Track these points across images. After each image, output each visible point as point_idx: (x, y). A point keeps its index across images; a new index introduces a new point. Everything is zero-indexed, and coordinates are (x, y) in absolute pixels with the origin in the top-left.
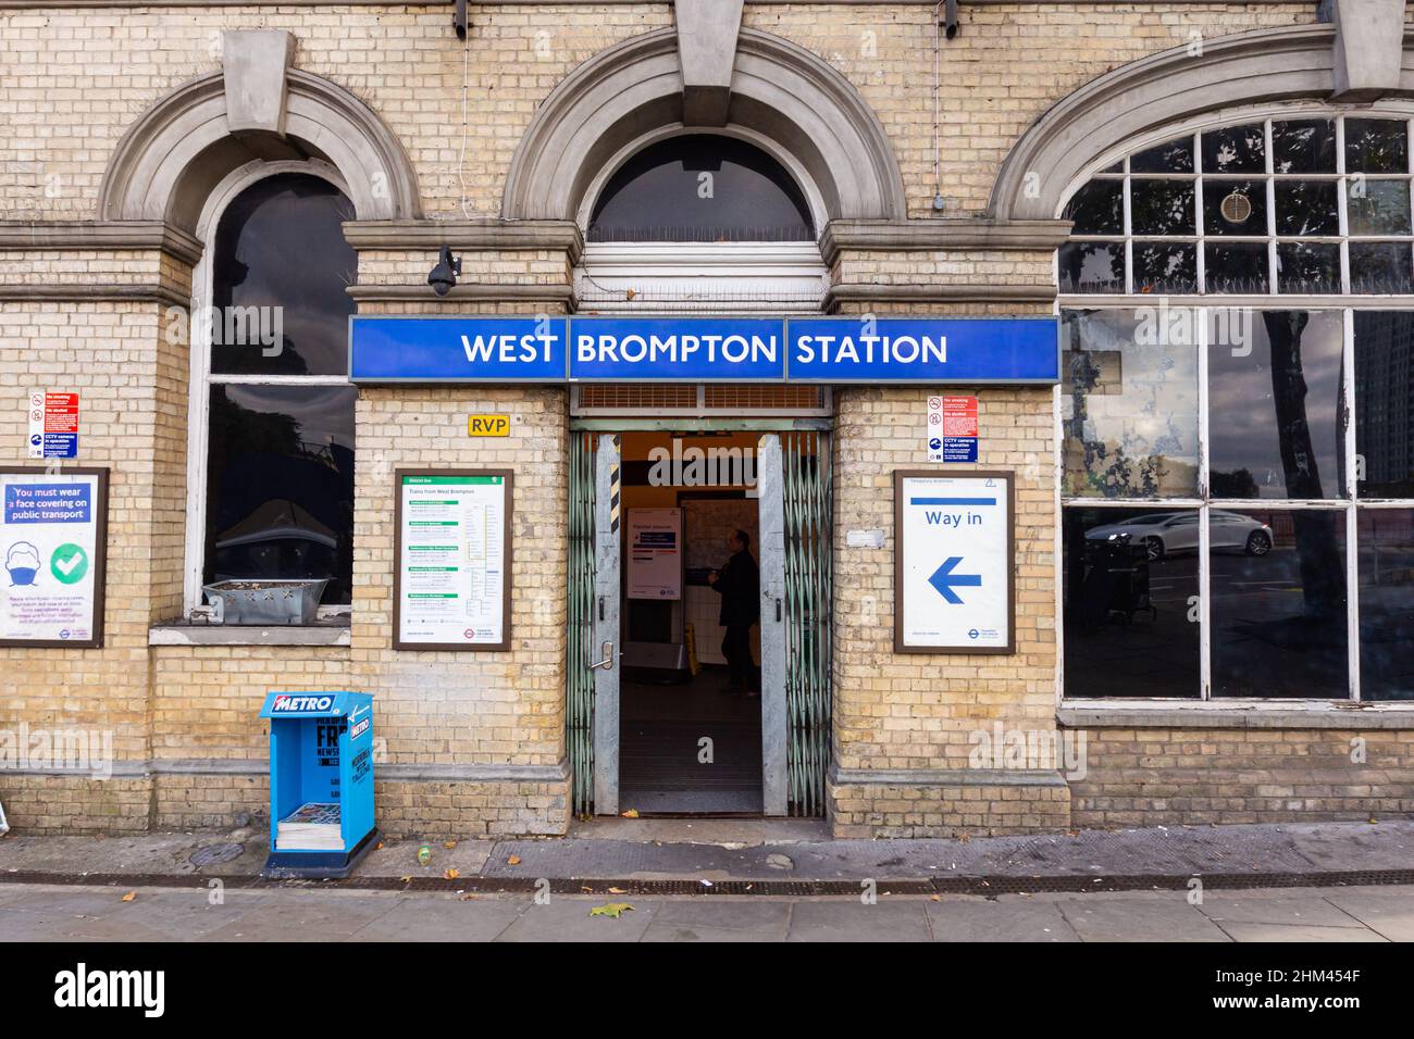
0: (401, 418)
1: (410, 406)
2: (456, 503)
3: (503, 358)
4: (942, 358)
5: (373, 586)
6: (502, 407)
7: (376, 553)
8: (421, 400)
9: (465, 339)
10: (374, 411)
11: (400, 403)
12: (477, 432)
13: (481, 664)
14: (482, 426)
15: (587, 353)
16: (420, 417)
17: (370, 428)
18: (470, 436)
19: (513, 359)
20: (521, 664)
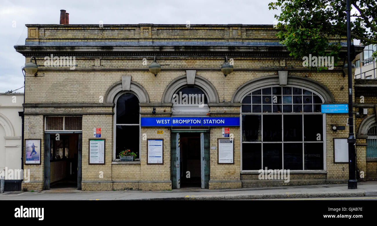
3: (162, 123)
4: (224, 123)
5: (143, 155)
6: (162, 130)
7: (144, 151)
8: (150, 129)
9: (157, 120)
10: (143, 130)
11: (147, 129)
13: (159, 166)
14: (159, 132)
15: (174, 122)
17: (143, 133)
18: (157, 134)
19: (164, 123)
20: (165, 166)
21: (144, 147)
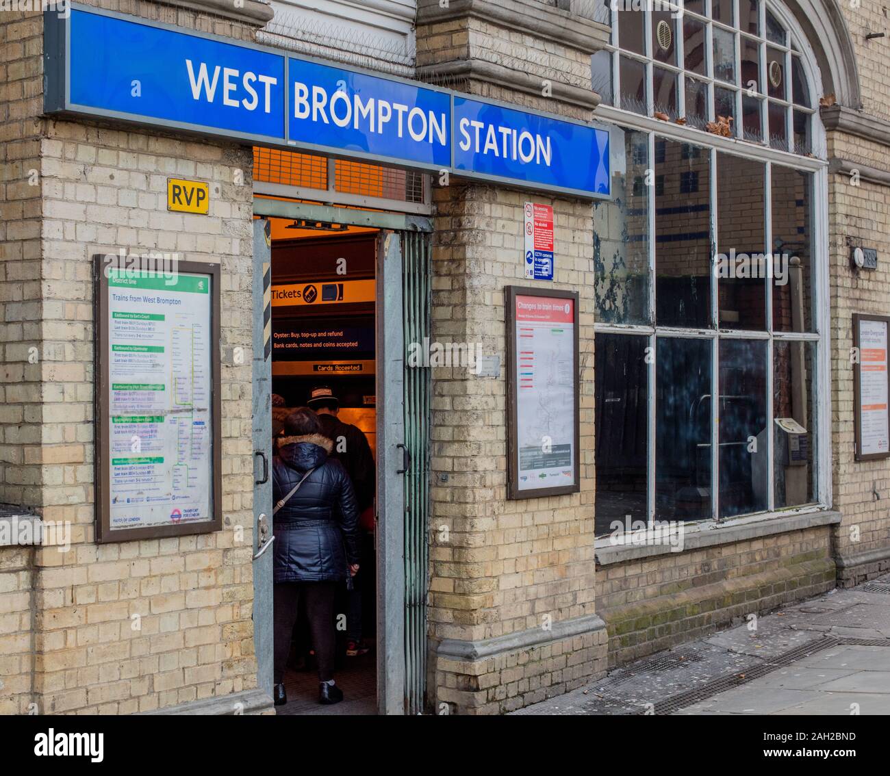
0: (97, 174)
1: (106, 156)
2: (161, 318)
3: (228, 102)
4: (548, 160)
5: (66, 443)
6: (204, 171)
7: (69, 388)
8: (117, 148)
9: (189, 63)
10: (63, 159)
11: (93, 150)
12: (177, 206)
13: (185, 554)
14: (182, 197)
15: (302, 109)
16: (116, 173)
17: (59, 186)
18: (170, 210)
19: (236, 104)
20: (226, 550)
21: (69, 348)
